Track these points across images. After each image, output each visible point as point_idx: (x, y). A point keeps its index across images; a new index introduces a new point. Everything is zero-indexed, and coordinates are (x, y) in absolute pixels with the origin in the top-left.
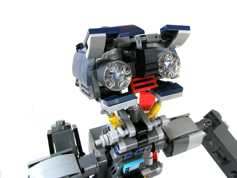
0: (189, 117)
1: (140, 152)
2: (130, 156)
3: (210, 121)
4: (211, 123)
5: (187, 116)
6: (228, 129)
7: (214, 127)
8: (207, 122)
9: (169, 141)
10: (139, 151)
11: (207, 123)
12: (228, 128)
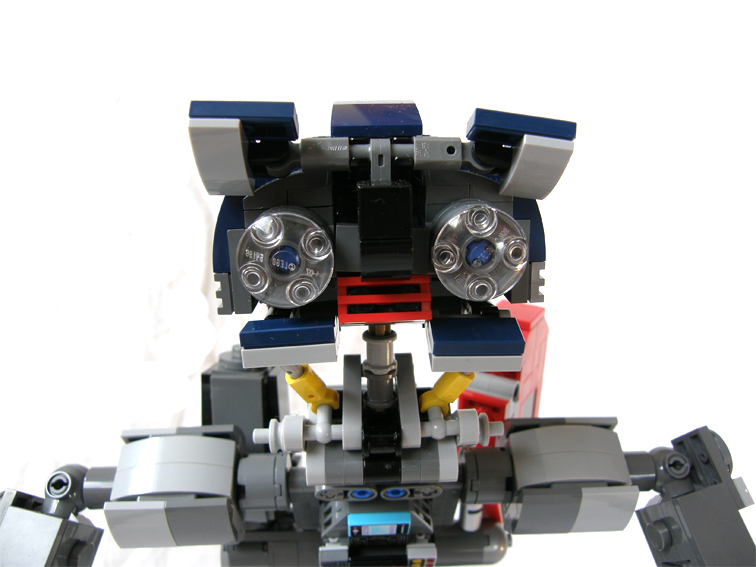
0: (615, 430)
1: (401, 494)
2: (367, 495)
3: (682, 462)
4: (683, 469)
5: (607, 425)
6: (742, 512)
7: (696, 486)
8: (671, 462)
9: (516, 487)
10: (397, 492)
11: (670, 466)
12: (743, 506)
